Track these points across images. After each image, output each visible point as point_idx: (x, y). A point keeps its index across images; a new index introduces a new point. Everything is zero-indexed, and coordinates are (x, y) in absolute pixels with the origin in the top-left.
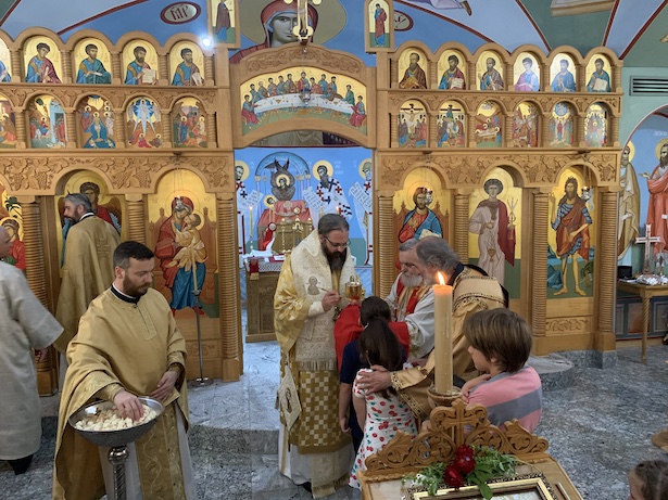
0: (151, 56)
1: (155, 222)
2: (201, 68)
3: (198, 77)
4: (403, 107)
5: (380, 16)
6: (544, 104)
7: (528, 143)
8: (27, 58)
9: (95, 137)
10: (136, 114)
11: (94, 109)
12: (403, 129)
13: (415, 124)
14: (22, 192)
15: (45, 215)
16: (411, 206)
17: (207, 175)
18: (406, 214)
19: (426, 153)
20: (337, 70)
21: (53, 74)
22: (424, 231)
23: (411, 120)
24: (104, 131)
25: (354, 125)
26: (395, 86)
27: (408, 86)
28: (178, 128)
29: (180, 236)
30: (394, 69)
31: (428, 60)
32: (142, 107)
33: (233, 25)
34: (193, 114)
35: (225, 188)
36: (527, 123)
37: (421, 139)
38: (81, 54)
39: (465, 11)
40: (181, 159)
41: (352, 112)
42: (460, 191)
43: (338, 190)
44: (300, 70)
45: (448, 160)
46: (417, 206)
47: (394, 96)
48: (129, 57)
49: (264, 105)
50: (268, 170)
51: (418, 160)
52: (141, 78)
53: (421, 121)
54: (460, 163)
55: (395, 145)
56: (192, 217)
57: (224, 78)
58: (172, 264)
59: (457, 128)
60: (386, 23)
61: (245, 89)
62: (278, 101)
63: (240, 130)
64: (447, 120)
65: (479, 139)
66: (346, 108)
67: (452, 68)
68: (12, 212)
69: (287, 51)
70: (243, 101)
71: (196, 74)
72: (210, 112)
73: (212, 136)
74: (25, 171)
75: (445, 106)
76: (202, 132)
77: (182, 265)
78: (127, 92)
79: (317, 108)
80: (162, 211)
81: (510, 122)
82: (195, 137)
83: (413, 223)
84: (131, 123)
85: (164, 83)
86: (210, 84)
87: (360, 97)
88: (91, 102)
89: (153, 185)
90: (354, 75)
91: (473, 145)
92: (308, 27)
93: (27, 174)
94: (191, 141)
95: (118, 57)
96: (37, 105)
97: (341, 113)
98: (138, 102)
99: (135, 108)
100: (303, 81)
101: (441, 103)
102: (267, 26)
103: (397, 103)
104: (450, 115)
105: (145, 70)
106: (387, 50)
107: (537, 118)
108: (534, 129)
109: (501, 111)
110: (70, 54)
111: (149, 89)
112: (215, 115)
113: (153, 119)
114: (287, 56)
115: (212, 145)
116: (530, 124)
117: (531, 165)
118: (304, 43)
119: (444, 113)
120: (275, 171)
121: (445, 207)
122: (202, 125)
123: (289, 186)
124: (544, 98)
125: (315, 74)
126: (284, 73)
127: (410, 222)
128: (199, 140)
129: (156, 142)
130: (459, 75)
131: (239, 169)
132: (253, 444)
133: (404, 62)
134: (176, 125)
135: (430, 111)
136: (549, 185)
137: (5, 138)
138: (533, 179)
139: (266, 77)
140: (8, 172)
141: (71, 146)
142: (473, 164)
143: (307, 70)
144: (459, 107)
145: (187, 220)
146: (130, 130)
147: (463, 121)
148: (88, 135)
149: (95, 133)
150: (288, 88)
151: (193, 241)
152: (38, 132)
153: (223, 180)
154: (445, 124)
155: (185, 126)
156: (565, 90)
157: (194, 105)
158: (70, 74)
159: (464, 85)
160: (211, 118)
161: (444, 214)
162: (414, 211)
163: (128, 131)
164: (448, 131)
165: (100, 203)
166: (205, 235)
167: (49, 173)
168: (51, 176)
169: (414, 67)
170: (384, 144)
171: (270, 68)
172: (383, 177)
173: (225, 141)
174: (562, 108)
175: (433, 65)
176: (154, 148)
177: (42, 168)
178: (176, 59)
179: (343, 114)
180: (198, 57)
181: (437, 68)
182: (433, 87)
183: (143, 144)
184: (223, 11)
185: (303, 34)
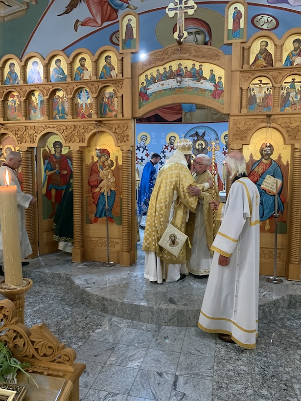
0: (89, 64)
1: (89, 164)
2: (116, 67)
3: (114, 73)
4: (253, 82)
5: (237, 16)
9: (59, 113)
10: (80, 98)
11: (59, 97)
12: (252, 100)
13: (263, 94)
14: (23, 145)
16: (257, 157)
17: (116, 135)
18: (254, 163)
19: (269, 116)
20: (204, 60)
22: (268, 176)
23: (260, 92)
24: (63, 109)
25: (215, 98)
26: (246, 67)
27: (258, 66)
28: (102, 106)
29: (103, 173)
30: (246, 54)
31: (275, 45)
32: (83, 94)
33: (135, 37)
34: (111, 97)
35: (127, 142)
37: (267, 106)
38: (53, 66)
40: (102, 125)
41: (213, 88)
42: (297, 146)
44: (177, 62)
45: (288, 121)
46: (263, 157)
47: (243, 75)
48: (77, 64)
49: (153, 88)
50: (191, 138)
51: (262, 122)
52: (83, 76)
53: (267, 93)
55: (244, 111)
56: (109, 161)
57: (128, 72)
58: (97, 190)
59: (299, 96)
60: (242, 21)
61: (142, 79)
63: (137, 105)
64: (289, 90)
66: (209, 86)
67: (295, 50)
69: (169, 50)
70: (140, 86)
71: (113, 71)
72: (119, 95)
73: (120, 110)
74: (25, 133)
75: (289, 79)
76: (116, 108)
77: (102, 191)
78: (74, 85)
79: (188, 88)
80: (93, 157)
82: (112, 111)
83: (259, 169)
84: (77, 104)
85: (94, 78)
86: (120, 76)
87: (220, 78)
89: (86, 141)
90: (216, 62)
92: (184, 32)
93: (25, 135)
94: (109, 114)
95: (71, 65)
96: (32, 96)
97: (205, 90)
98: (81, 91)
99: (80, 95)
100: (180, 69)
101: (285, 77)
104: (293, 87)
105: (85, 72)
106: (240, 41)
110: (47, 66)
111: (87, 82)
112: (122, 96)
113: (89, 101)
114: (169, 53)
115: (120, 116)
119: (288, 85)
120: (196, 138)
121: (286, 158)
123: (205, 148)
125: (188, 64)
126: (167, 66)
127: (256, 169)
128: (114, 113)
131: (173, 138)
132: (110, 308)
133: (256, 48)
134: (101, 104)
135: (274, 85)
137: (17, 115)
139: (155, 69)
140: (17, 134)
141: (46, 118)
145: (106, 164)
146: (77, 108)
148: (56, 112)
149: (59, 111)
150: (170, 75)
151: (109, 177)
152: (32, 112)
154: (288, 94)
155: (106, 105)
157: (112, 91)
160: (120, 98)
161: (285, 163)
162: (260, 162)
163: (75, 110)
164: (290, 99)
165: (62, 153)
166: (116, 173)
167: (35, 134)
168: (36, 136)
169: (264, 52)
170: (235, 111)
171: (159, 63)
172: (234, 135)
173: (128, 114)
175: (279, 48)
176: (89, 119)
177: (32, 132)
178: (102, 63)
179: (208, 90)
180: (114, 60)
181: (282, 50)
182: (277, 65)
183: (83, 117)
184: (129, 28)
185: (180, 37)
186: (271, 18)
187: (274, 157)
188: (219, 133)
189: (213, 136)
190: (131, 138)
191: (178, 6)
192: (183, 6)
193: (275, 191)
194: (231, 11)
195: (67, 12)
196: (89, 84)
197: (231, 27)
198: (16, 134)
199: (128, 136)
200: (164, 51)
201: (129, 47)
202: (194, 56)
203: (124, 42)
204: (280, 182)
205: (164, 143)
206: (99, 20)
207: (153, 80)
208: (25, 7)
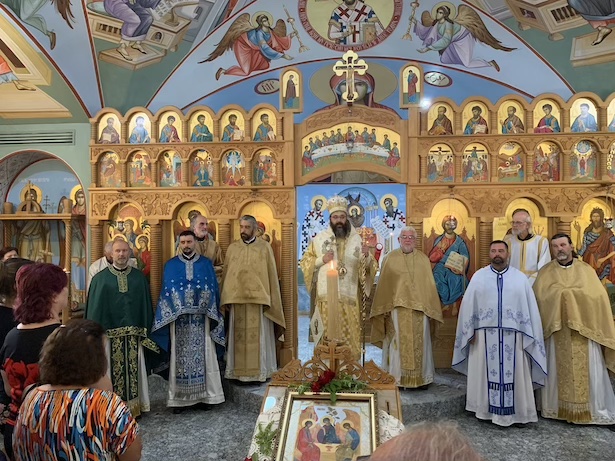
0: (240, 122)
2: (274, 127)
3: (272, 135)
5: (412, 80)
6: (564, 143)
7: (549, 178)
8: (161, 126)
9: (200, 178)
10: (228, 162)
11: (201, 159)
12: (432, 168)
13: (443, 163)
14: (152, 217)
15: (164, 233)
16: (440, 231)
17: (275, 205)
18: (435, 237)
19: (451, 187)
20: (376, 124)
21: (176, 137)
22: (452, 253)
23: (440, 160)
24: (207, 173)
25: (390, 166)
26: (424, 133)
27: (436, 133)
28: (256, 171)
30: (423, 120)
31: (454, 112)
32: (233, 158)
33: (297, 95)
35: (288, 215)
36: (548, 160)
37: (448, 176)
38: (194, 122)
39: (493, 68)
40: (257, 194)
41: (388, 155)
42: (483, 219)
43: (402, 218)
44: (346, 125)
45: (472, 192)
46: (446, 231)
47: (423, 141)
48: (225, 122)
49: (319, 153)
51: (444, 193)
52: (233, 136)
53: (448, 161)
54: (482, 195)
55: (424, 180)
57: (289, 134)
59: (481, 166)
60: (418, 85)
61: (305, 142)
62: (330, 149)
63: (300, 172)
64: (471, 159)
65: (502, 175)
66: (384, 152)
67: (475, 117)
68: (145, 231)
69: (338, 111)
70: (304, 150)
71: (271, 132)
72: (279, 159)
73: (279, 177)
74: (155, 202)
75: (470, 147)
76: (274, 174)
78: (222, 146)
79: (360, 154)
81: (531, 160)
82: (269, 178)
83: (442, 245)
84: (225, 169)
85: (248, 139)
86: (280, 138)
87: (396, 144)
88: (200, 155)
89: (237, 212)
90: (391, 126)
91: (495, 180)
92: (354, 93)
93: (156, 205)
94: (266, 181)
95: (218, 123)
97: (379, 157)
98: (230, 153)
99: (228, 158)
100: (349, 133)
101: (466, 145)
102: (336, 91)
103: (427, 147)
104: (474, 155)
105: (235, 131)
107: (558, 156)
108: (555, 165)
109: (522, 150)
110: (187, 123)
111: (238, 144)
112: (283, 161)
113: (240, 165)
114: (338, 115)
115: (279, 184)
116: (551, 161)
117: (552, 197)
118: (350, 104)
121: (471, 233)
122: (274, 169)
123: (360, 216)
124: (565, 139)
125: (359, 128)
126: (335, 128)
127: (439, 245)
128: (271, 180)
129: (241, 182)
130: (482, 122)
131: (319, 202)
133: (433, 114)
134: (255, 170)
136: (571, 215)
137: (144, 180)
138: (554, 209)
141: (184, 185)
142: (495, 196)
143: (352, 125)
144: (482, 148)
146: (224, 174)
147: (486, 160)
148: (196, 177)
149: (200, 175)
150: (337, 139)
152: (165, 176)
153: (286, 209)
154: (470, 163)
155: (262, 170)
156: (587, 130)
157: (268, 154)
158: (186, 135)
159: (487, 131)
160: (279, 164)
161: (471, 238)
162: (443, 236)
163: (223, 174)
164: (473, 168)
167: (169, 204)
168: (170, 206)
169: (442, 117)
170: (414, 180)
171: (327, 125)
172: (413, 207)
173: (289, 181)
174: (584, 146)
175: (458, 115)
176: (240, 186)
177: (165, 200)
178: (257, 122)
179: (381, 157)
180: (272, 119)
181: (461, 117)
182: (458, 133)
183: (232, 183)
184: (291, 85)
185: (350, 98)
186: (443, 77)
187: (458, 231)
188: (377, 196)
189: (371, 200)
190: (292, 209)
191: (347, 65)
192: (353, 65)
193: (461, 270)
194: (406, 74)
195: (209, 60)
196: (242, 146)
197: (406, 90)
198: (143, 203)
199: (289, 206)
200: (332, 113)
201: (291, 106)
202: (366, 120)
203: (285, 100)
204: (466, 259)
205: (308, 209)
206: (246, 69)
207: (319, 144)
208: (161, 54)
